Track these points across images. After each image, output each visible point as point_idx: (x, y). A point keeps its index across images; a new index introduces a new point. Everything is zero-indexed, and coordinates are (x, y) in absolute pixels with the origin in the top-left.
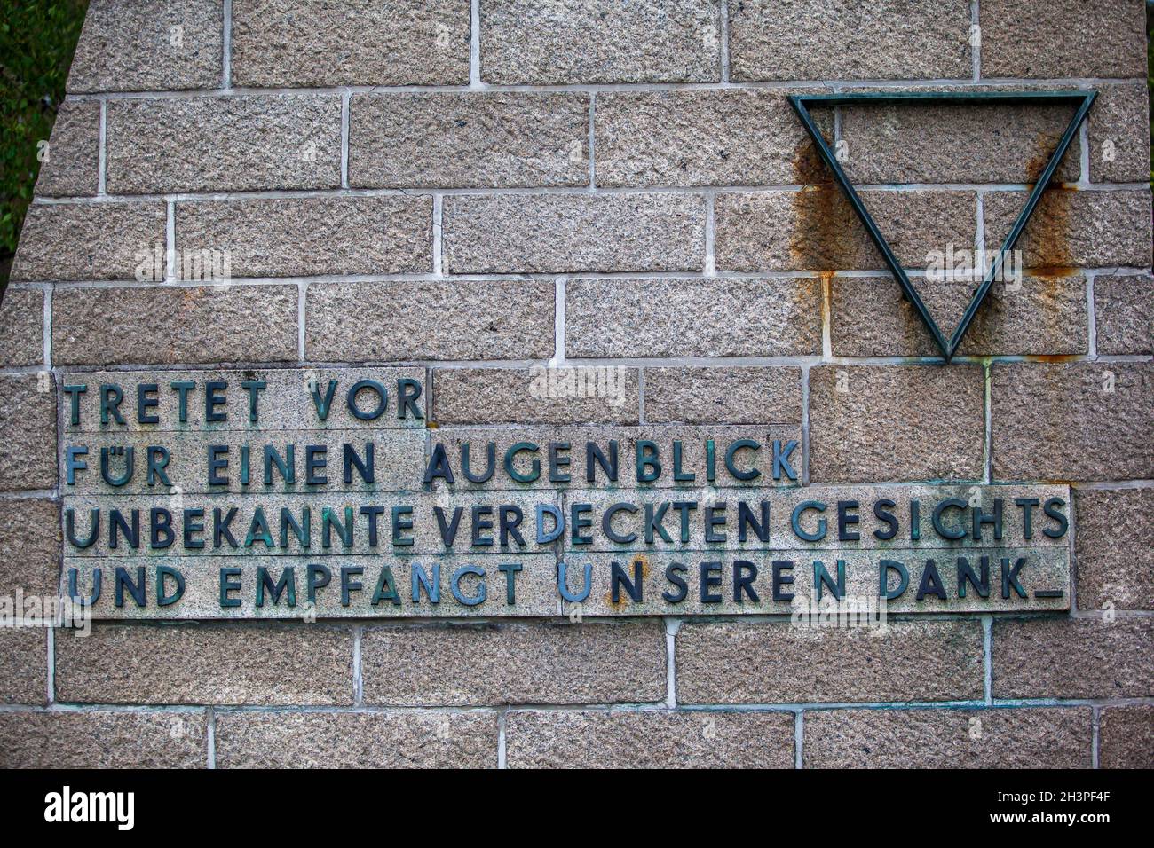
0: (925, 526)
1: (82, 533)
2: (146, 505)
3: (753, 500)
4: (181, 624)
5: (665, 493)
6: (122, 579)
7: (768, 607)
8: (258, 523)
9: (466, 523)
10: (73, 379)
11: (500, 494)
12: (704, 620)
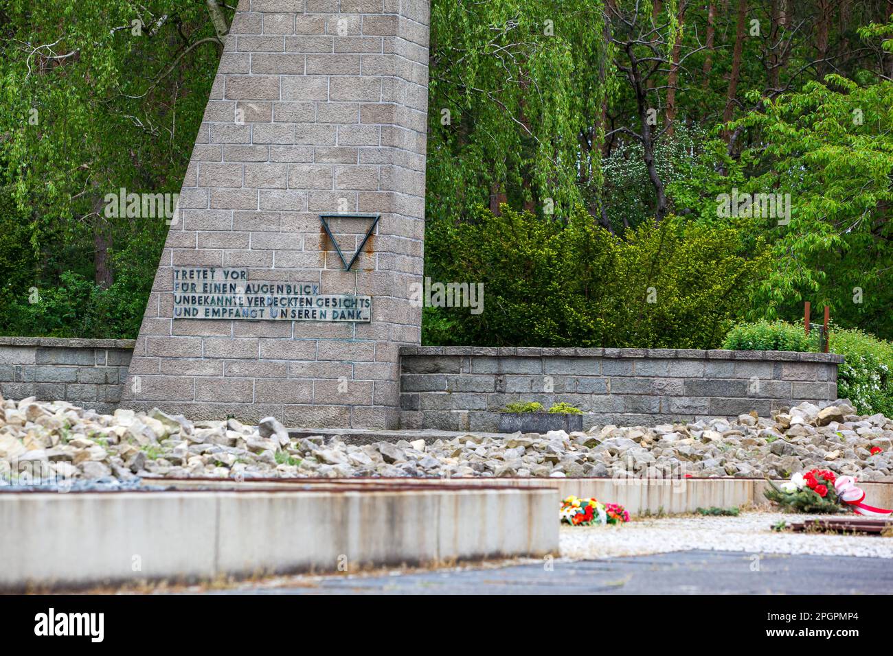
0: (342, 304)
1: (178, 301)
2: (191, 295)
3: (309, 298)
4: (197, 319)
5: (292, 296)
6: (186, 310)
7: (311, 319)
8: (213, 299)
9: (253, 300)
10: (177, 269)
11: (260, 295)
12: (299, 321)
